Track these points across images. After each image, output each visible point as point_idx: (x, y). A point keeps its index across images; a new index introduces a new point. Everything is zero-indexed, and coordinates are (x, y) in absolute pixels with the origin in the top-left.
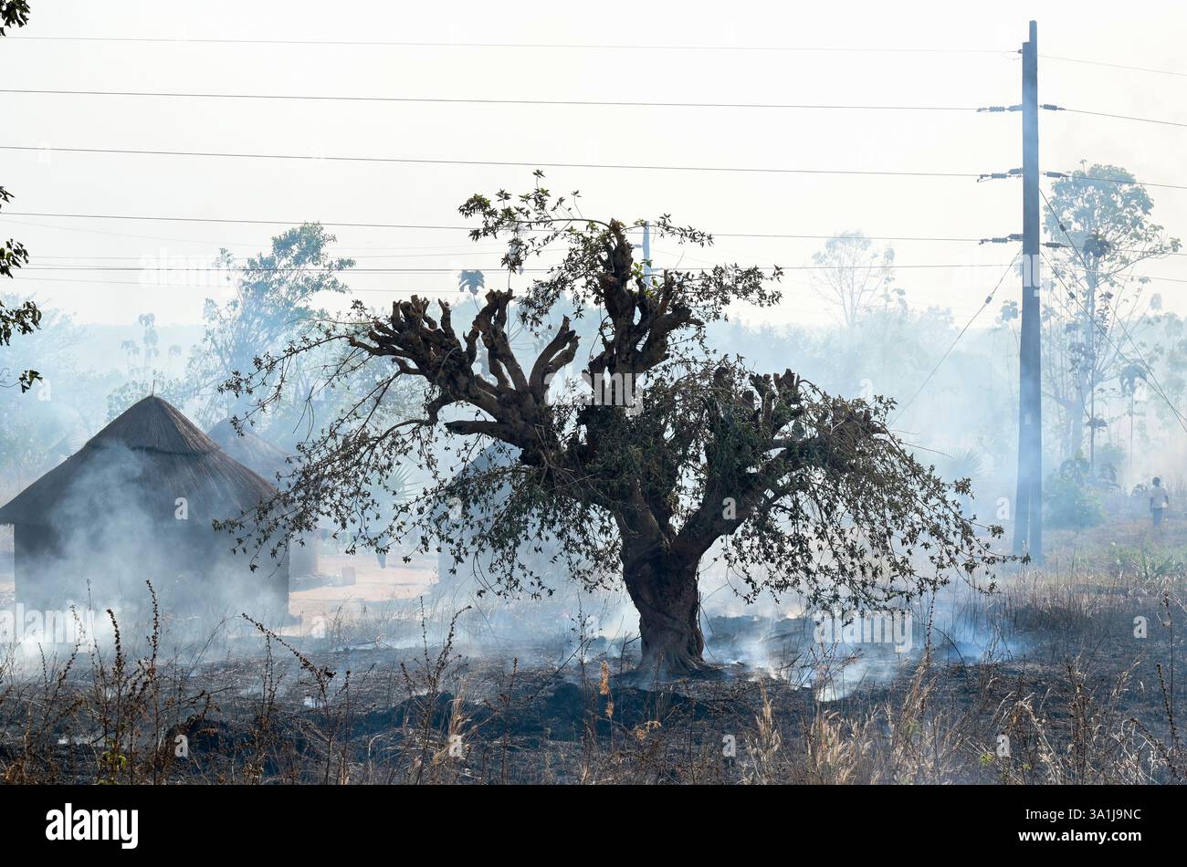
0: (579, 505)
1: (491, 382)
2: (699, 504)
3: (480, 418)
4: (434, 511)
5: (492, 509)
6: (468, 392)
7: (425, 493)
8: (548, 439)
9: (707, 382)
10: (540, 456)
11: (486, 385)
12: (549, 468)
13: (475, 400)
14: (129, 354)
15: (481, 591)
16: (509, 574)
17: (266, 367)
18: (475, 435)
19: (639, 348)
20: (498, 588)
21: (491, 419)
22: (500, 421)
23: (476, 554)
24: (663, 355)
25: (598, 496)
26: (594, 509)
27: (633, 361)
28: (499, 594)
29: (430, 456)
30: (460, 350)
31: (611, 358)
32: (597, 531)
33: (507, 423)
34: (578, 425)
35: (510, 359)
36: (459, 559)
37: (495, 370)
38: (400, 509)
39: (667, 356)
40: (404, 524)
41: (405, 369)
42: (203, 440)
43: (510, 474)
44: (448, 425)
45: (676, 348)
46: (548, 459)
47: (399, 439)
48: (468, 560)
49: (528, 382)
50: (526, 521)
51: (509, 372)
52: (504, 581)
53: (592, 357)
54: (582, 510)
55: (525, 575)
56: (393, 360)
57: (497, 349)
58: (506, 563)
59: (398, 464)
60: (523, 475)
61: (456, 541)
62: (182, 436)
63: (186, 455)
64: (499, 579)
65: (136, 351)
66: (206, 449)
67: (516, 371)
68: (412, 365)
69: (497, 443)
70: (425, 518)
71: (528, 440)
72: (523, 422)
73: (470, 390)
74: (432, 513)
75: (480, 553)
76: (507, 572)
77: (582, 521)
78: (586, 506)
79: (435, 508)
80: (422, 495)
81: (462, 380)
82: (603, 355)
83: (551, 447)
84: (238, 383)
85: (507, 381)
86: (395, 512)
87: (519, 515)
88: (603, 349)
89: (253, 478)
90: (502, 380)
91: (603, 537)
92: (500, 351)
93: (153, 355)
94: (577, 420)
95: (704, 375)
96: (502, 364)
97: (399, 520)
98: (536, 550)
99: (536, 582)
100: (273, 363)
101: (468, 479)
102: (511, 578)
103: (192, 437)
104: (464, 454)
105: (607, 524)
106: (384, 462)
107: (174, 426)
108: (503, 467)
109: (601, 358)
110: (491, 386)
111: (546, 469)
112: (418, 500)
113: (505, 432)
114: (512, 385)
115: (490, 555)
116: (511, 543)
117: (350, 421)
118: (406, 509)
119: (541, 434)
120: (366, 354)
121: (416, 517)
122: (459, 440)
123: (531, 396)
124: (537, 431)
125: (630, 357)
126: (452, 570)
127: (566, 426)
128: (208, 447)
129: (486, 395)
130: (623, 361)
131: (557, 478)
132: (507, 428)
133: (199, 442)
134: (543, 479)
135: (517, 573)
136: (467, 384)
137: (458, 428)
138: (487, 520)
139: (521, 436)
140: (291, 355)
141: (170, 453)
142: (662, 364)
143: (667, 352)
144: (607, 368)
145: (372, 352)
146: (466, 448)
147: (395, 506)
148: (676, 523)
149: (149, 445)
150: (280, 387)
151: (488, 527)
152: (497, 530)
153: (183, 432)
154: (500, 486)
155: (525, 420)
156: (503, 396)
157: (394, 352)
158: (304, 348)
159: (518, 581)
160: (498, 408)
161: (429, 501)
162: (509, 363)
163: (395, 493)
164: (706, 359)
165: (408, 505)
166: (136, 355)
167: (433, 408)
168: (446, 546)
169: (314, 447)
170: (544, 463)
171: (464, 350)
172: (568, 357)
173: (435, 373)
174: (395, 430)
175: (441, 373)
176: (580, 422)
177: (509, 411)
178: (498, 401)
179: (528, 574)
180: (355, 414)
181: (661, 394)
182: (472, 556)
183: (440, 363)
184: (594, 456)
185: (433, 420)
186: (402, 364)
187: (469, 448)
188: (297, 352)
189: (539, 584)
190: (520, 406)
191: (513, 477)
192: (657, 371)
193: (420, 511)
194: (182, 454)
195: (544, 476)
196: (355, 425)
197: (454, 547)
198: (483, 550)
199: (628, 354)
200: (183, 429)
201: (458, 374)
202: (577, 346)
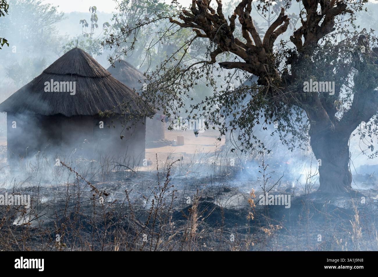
0: (285, 106)
1: (243, 42)
2: (350, 106)
3: (237, 61)
4: (211, 108)
5: (241, 107)
6: (231, 47)
7: (207, 99)
8: (270, 72)
9: (354, 43)
10: (266, 81)
11: (240, 44)
12: (270, 87)
13: (235, 51)
14: (83, 26)
15: (233, 149)
16: (248, 141)
17: (127, 33)
18: (234, 69)
19: (320, 25)
20: (241, 148)
21: (243, 61)
22: (248, 62)
23: (232, 131)
24: (332, 29)
25: (296, 102)
26: (294, 108)
27: (316, 31)
28: (242, 151)
29: (212, 80)
30: (227, 25)
31: (305, 30)
32: (295, 120)
33: (251, 63)
34: (287, 65)
35: (253, 30)
36: (223, 133)
37: (246, 36)
38: (193, 107)
39: (334, 29)
40: (196, 115)
41: (199, 35)
42: (102, 71)
43: (251, 89)
44: (220, 64)
45: (340, 25)
46: (270, 82)
47: (196, 71)
48: (228, 133)
49: (262, 42)
50: (258, 114)
51: (253, 36)
52: (245, 145)
53: (295, 29)
54: (287, 109)
55: (256, 142)
56: (194, 30)
57: (246, 25)
58: (246, 135)
59: (196, 84)
60: (258, 90)
61: (222, 124)
62: (91, 68)
63: (93, 78)
64: (242, 143)
65: (87, 25)
66: (104, 75)
67: (256, 37)
68: (203, 33)
69: (245, 73)
70: (206, 112)
71: (262, 72)
72: (258, 63)
73: (232, 46)
74: (210, 109)
75: (233, 130)
76: (247, 140)
77: (287, 115)
78: (290, 106)
79: (211, 107)
80: (205, 100)
81: (228, 41)
82: (301, 28)
83: (272, 76)
84: (112, 41)
85: (251, 41)
86: (191, 109)
87: (254, 111)
88: (301, 25)
89: (127, 90)
90: (249, 41)
91: (297, 123)
92: (248, 26)
93: (95, 27)
94: (286, 62)
95: (354, 39)
96: (249, 33)
97: (193, 113)
98: (264, 129)
99: (262, 146)
100: (130, 31)
101: (229, 92)
102: (249, 143)
103: (96, 69)
104: (228, 79)
105: (299, 116)
106: (189, 83)
107: (87, 63)
108: (247, 86)
109: (300, 29)
110: (243, 44)
111: (269, 87)
112: (203, 103)
113: (250, 68)
114: (254, 44)
115: (239, 131)
116: (249, 126)
117: (171, 61)
118: (196, 107)
119: (267, 69)
120: (179, 26)
121: (202, 112)
122: (226, 71)
123: (264, 49)
124: (265, 67)
125: (315, 29)
126: (219, 139)
127: (281, 65)
128: (105, 74)
129: (240, 49)
130: (311, 32)
131: (274, 92)
132: (251, 66)
133: (100, 71)
134: (267, 92)
135: (252, 141)
136: (230, 43)
137: (225, 65)
138: (238, 113)
139: (258, 70)
140: (140, 27)
141: (85, 77)
142: (331, 33)
143: (334, 27)
144: (303, 35)
145: (182, 26)
146: (229, 76)
147: (191, 106)
148: (339, 115)
149: (74, 73)
150: (134, 43)
151: (238, 117)
152: (242, 119)
153: (92, 66)
154: (245, 96)
155: (261, 62)
156: (249, 49)
157: (192, 26)
158: (146, 23)
159: (252, 144)
160: (246, 55)
161: (209, 103)
162: (252, 32)
163: (192, 99)
164: (354, 31)
165: (197, 105)
166: (87, 27)
167: (213, 55)
168: (217, 127)
169: (153, 75)
170: (268, 84)
171: (229, 25)
172: (284, 29)
173: (213, 36)
174: (194, 66)
175: (216, 37)
176: (287, 63)
177: (252, 57)
178: (247, 52)
179: (257, 141)
180: (174, 58)
181: (330, 49)
182: (229, 131)
183: (216, 31)
184: (294, 81)
185: (214, 61)
186: (197, 32)
187: (231, 76)
188: (143, 25)
189: (263, 147)
190: (258, 54)
191: (252, 91)
192: (329, 37)
193: (204, 108)
194: (91, 77)
195: (268, 91)
196: (174, 64)
197: (221, 127)
198: (235, 129)
199: (314, 28)
200: (92, 65)
201: (226, 38)
202: (288, 23)
